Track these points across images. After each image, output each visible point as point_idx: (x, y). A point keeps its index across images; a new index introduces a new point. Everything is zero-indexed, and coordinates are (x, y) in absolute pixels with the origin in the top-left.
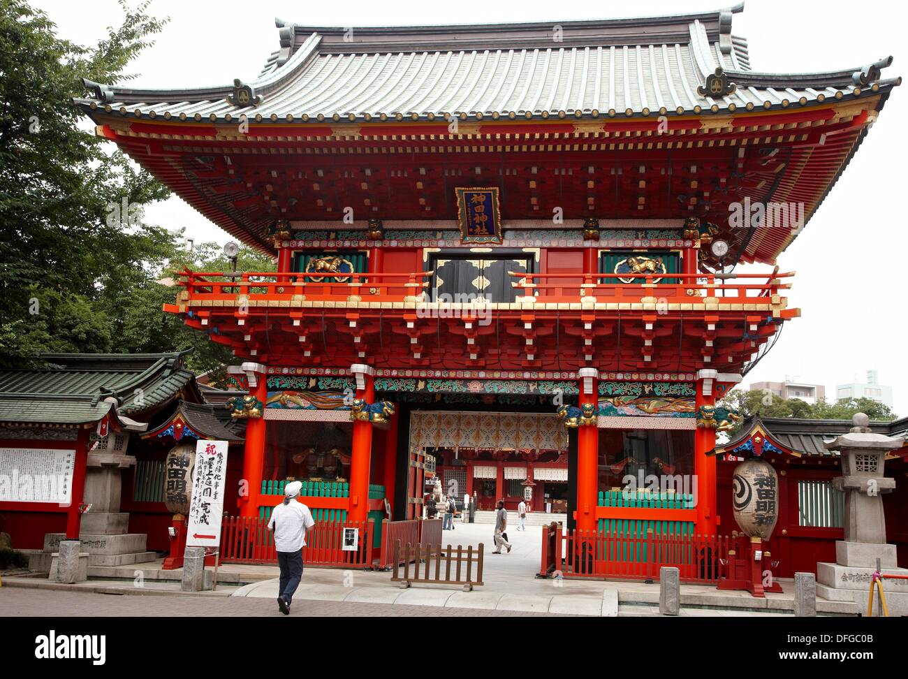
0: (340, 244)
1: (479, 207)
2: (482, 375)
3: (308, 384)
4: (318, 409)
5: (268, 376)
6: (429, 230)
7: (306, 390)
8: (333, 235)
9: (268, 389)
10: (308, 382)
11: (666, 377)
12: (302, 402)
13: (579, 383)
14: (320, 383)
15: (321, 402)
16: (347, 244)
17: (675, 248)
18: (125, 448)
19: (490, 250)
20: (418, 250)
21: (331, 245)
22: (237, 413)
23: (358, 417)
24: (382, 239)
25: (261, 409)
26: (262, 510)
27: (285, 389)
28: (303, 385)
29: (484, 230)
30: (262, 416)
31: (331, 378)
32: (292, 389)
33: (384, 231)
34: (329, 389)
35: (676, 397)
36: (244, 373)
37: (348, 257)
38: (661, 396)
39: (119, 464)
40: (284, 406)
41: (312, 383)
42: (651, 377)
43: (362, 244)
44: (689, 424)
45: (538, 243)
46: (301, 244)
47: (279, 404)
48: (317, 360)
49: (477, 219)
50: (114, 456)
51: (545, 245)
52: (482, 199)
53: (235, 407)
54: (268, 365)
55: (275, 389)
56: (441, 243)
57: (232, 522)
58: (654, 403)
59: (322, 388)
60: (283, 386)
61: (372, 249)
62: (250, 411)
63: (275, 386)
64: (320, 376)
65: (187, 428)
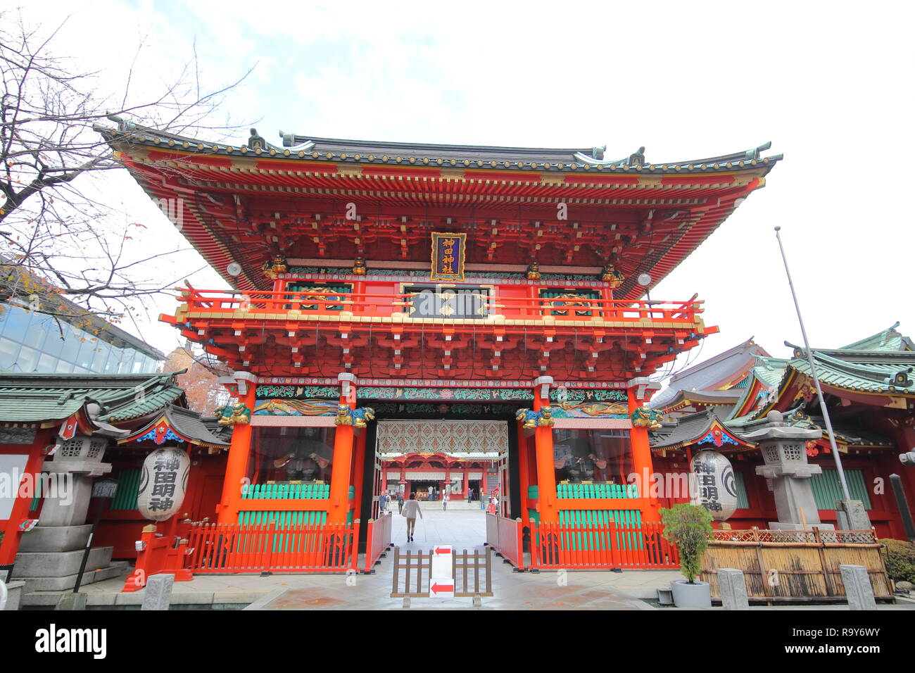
0: (329, 277)
1: (448, 250)
2: (453, 383)
3: (295, 393)
4: (304, 415)
5: (258, 385)
6: (404, 270)
7: (294, 398)
8: (323, 271)
9: (258, 398)
10: (295, 391)
11: (604, 385)
12: (288, 409)
13: (536, 390)
14: (306, 392)
15: (307, 409)
16: (335, 277)
17: (597, 288)
18: (101, 455)
19: (454, 285)
20: (396, 285)
21: (322, 277)
22: (225, 420)
23: (343, 422)
24: (365, 275)
25: (249, 415)
26: (242, 514)
27: (273, 398)
28: (290, 394)
29: (450, 269)
30: (249, 423)
31: (317, 388)
32: (280, 397)
33: (367, 269)
34: (315, 398)
35: (612, 401)
36: (235, 382)
37: (335, 288)
38: (601, 401)
39: (90, 472)
40: (271, 413)
41: (300, 391)
42: (592, 385)
43: (348, 278)
44: (625, 424)
45: (493, 281)
46: (295, 276)
47: (266, 411)
48: (306, 371)
49: (446, 260)
50: (85, 464)
51: (497, 283)
52: (452, 243)
53: (223, 414)
54: (258, 375)
55: (263, 398)
56: (415, 279)
57: (206, 529)
58: (595, 407)
59: (308, 396)
60: (271, 395)
61: (355, 282)
62: (238, 417)
63: (264, 395)
64: (307, 385)
65: (170, 432)
